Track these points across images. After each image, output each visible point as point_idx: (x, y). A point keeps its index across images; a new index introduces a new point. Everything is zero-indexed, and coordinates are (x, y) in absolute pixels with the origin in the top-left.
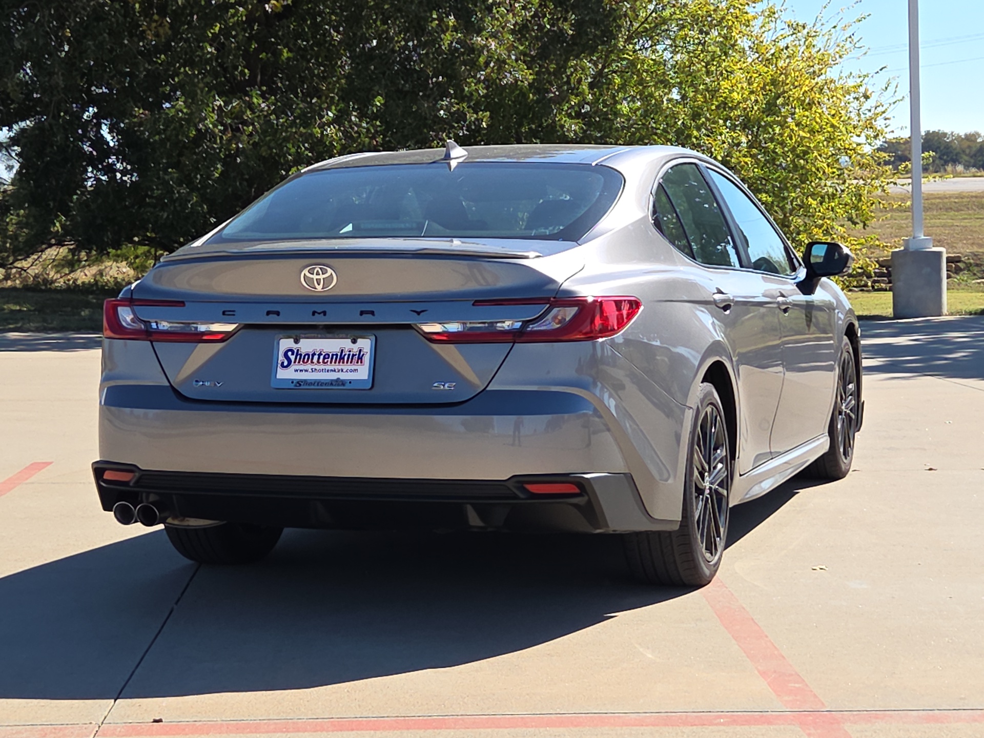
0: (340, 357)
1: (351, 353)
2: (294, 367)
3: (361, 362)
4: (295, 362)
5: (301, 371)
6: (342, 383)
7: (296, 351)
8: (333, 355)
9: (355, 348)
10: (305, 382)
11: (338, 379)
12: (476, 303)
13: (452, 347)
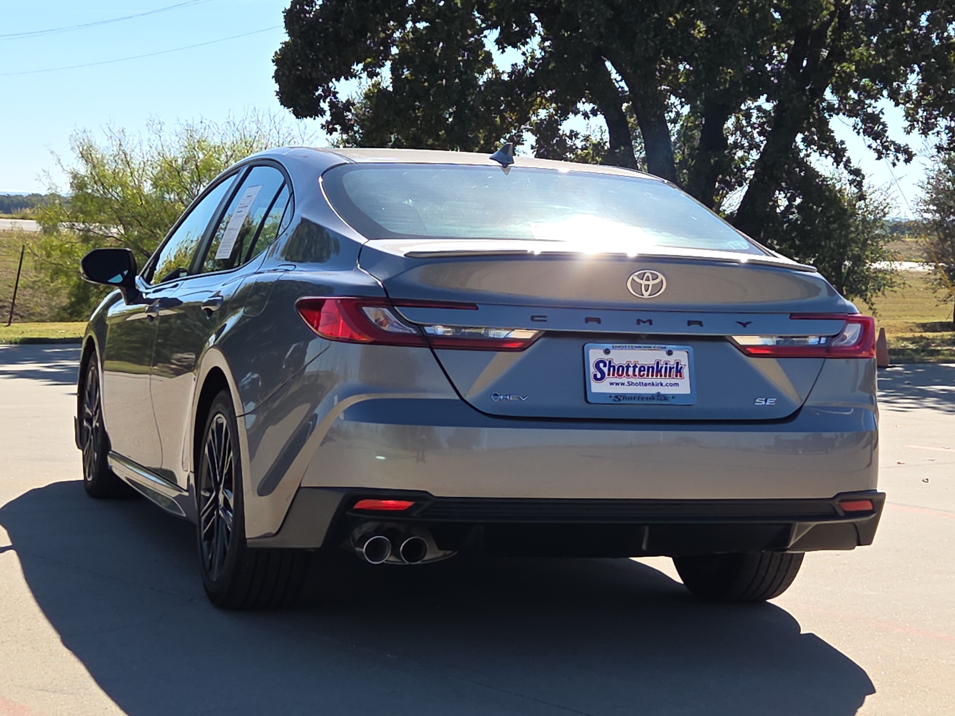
0: (656, 370)
1: (668, 366)
2: (608, 380)
3: (681, 376)
4: (609, 375)
5: (617, 384)
6: (665, 397)
7: (607, 363)
8: (649, 368)
9: (672, 360)
10: (624, 396)
11: (659, 393)
12: (792, 316)
13: (773, 361)
